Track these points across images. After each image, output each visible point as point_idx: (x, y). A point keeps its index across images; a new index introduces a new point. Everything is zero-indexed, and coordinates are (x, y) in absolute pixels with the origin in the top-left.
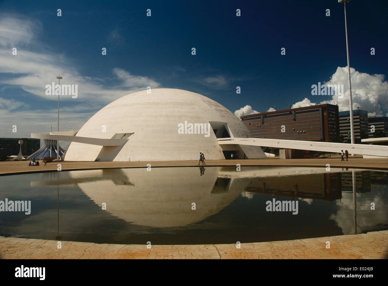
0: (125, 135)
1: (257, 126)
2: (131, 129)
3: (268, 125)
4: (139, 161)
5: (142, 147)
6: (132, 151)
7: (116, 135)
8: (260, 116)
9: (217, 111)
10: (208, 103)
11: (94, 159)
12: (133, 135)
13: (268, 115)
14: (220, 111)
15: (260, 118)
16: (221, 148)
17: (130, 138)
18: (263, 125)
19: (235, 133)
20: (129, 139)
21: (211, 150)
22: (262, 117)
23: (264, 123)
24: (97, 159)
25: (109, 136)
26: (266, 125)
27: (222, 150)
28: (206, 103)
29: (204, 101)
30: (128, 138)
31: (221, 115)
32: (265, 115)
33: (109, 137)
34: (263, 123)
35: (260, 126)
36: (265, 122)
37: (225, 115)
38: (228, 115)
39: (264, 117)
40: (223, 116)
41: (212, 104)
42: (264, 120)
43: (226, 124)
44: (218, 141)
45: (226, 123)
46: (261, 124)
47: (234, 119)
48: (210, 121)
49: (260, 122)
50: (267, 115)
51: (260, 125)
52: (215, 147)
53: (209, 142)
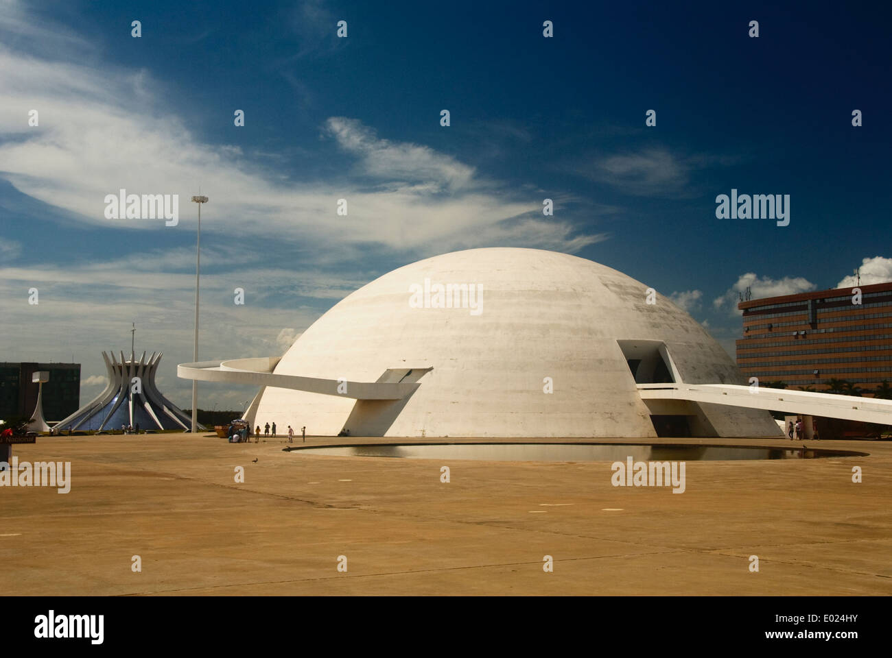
0: (410, 372)
1: (795, 333)
2: (426, 360)
3: (831, 330)
4: (447, 437)
5: (454, 403)
6: (430, 413)
7: (389, 372)
8: (802, 303)
9: (640, 311)
10: (617, 290)
11: (336, 431)
12: (429, 373)
13: (831, 300)
14: (648, 311)
15: (805, 308)
16: (645, 408)
17: (423, 380)
18: (815, 331)
19: (686, 369)
20: (420, 384)
21: (620, 414)
22: (810, 307)
23: (819, 326)
24: (344, 430)
25: (370, 376)
26: (823, 331)
27: (648, 412)
28: (612, 291)
29: (606, 285)
30: (419, 382)
31: (650, 323)
32: (822, 300)
33: (372, 378)
34: (814, 325)
35: (804, 336)
36: (822, 321)
37: (662, 321)
38: (669, 323)
39: (815, 307)
40: (654, 326)
41: (627, 294)
42: (818, 316)
43: (663, 345)
44: (638, 389)
45: (663, 343)
46: (809, 327)
47: (687, 331)
48: (621, 339)
49: (803, 323)
50: (826, 300)
51: (803, 333)
52: (630, 404)
53: (615, 393)
